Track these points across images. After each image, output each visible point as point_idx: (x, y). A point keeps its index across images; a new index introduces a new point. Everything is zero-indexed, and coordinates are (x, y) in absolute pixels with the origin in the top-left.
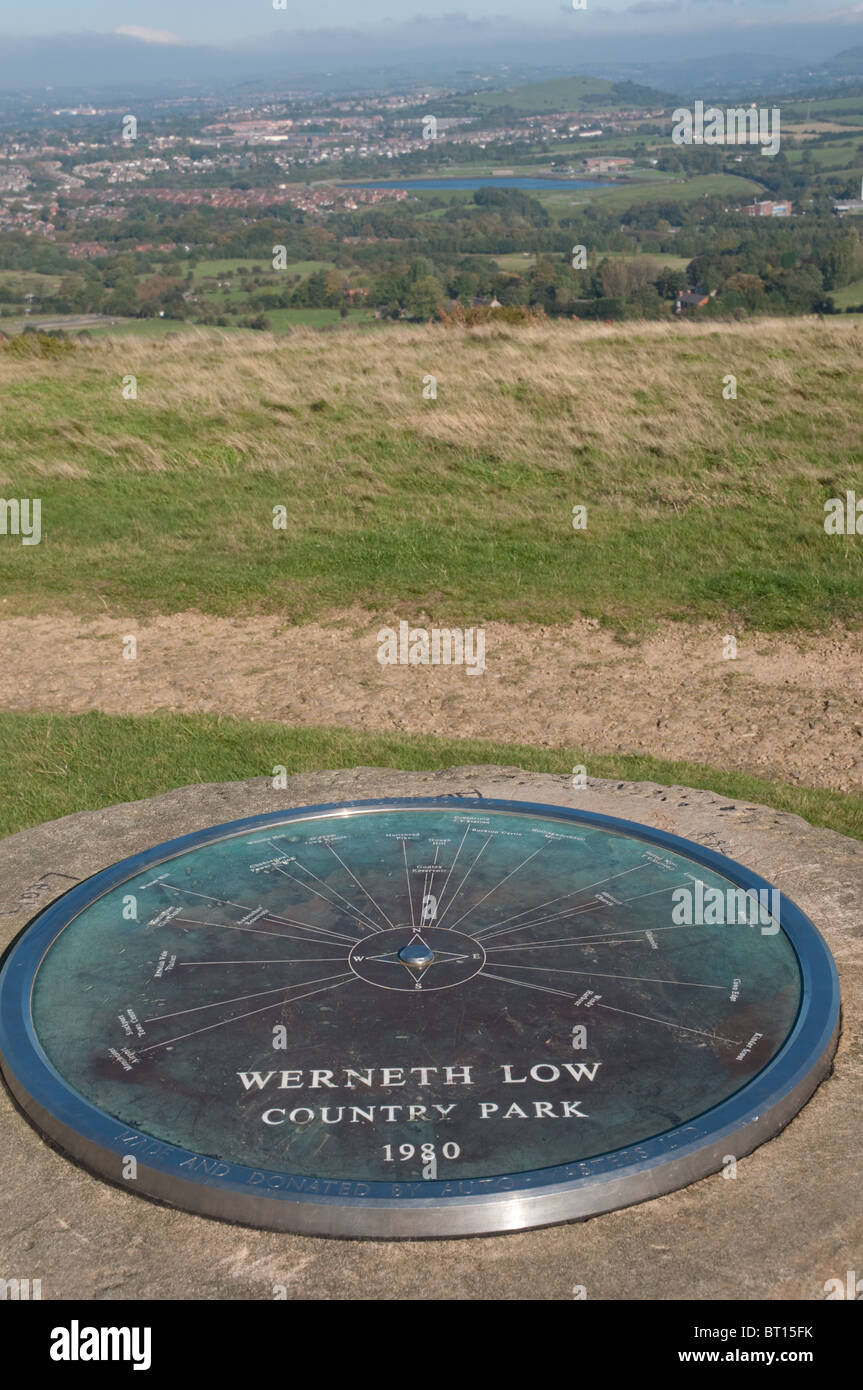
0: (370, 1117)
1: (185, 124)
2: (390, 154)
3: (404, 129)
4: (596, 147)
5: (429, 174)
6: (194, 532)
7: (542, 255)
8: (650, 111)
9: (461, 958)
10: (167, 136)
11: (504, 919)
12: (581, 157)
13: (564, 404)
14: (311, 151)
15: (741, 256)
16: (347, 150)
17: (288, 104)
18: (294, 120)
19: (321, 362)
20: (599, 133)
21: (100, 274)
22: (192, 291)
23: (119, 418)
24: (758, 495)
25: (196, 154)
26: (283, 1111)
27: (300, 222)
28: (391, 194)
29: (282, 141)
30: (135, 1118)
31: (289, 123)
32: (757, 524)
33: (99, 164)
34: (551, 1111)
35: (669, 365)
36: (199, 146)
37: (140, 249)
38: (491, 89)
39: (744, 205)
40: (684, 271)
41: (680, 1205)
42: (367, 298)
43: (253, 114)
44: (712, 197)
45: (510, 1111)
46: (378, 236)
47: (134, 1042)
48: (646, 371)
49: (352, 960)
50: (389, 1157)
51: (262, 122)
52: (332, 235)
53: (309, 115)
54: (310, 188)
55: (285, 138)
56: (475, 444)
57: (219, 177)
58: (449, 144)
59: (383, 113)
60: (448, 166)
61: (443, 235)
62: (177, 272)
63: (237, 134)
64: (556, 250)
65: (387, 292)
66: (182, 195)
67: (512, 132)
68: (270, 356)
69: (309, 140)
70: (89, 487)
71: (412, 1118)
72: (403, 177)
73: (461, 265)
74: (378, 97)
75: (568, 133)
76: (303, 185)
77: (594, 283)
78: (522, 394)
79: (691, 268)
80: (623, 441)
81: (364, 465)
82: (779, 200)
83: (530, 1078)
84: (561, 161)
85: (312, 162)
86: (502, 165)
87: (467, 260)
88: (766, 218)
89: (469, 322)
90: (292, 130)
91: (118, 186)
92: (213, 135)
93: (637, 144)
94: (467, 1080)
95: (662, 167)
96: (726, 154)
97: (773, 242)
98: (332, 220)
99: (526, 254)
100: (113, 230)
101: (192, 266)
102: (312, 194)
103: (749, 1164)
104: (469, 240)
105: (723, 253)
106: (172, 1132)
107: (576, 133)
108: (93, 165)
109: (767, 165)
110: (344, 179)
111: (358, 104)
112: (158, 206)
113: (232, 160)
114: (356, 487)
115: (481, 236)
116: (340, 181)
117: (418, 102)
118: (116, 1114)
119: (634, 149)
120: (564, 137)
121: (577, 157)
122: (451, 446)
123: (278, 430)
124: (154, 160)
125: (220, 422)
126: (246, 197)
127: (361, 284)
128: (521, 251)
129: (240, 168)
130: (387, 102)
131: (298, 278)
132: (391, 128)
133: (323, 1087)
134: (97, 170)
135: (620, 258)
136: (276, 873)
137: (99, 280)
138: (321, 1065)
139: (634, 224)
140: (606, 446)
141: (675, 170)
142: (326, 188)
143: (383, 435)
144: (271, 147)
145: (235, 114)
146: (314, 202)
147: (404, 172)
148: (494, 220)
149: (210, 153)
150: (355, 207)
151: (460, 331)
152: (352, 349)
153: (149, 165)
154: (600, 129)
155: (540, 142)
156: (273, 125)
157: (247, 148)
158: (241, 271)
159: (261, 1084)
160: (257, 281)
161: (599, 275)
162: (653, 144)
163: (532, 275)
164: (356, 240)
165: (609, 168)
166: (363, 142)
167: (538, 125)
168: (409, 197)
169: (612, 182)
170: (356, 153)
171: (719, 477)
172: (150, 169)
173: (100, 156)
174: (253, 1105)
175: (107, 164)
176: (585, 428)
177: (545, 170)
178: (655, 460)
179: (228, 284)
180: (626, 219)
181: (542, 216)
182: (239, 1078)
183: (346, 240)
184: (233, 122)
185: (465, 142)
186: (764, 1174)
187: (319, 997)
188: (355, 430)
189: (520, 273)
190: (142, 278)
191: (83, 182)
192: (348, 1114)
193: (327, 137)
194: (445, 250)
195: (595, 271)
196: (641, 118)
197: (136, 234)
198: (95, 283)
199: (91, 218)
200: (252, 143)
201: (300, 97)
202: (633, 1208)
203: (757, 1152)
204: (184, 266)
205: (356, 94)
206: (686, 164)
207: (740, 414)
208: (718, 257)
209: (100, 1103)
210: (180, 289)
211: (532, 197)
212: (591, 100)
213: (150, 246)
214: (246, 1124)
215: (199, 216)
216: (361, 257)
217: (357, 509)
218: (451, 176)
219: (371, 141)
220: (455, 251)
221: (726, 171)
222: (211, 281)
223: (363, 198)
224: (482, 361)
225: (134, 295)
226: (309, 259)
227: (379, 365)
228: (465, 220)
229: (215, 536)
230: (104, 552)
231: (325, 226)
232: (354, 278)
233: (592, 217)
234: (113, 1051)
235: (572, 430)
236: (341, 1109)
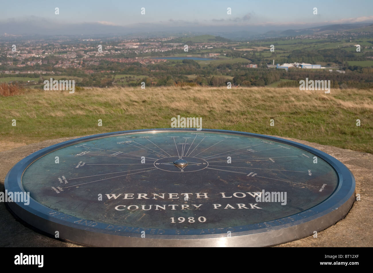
0: (164, 208)
1: (114, 43)
2: (162, 51)
3: (166, 46)
4: (211, 51)
5: (172, 56)
6: (112, 126)
7: (198, 75)
8: (224, 43)
9: (198, 164)
10: (110, 46)
11: (214, 155)
12: (208, 53)
13: (206, 101)
14: (144, 50)
15: (245, 77)
16: (152, 50)
17: (139, 39)
18: (140, 43)
19: (145, 93)
20: (212, 48)
21: (92, 78)
22: (114, 82)
23: (94, 103)
24: (255, 120)
25: (116, 50)
26: (125, 206)
27: (141, 66)
28: (163, 60)
29: (137, 48)
30: (57, 208)
31: (139, 43)
32: (256, 126)
33: (93, 52)
34: (245, 206)
35: (231, 94)
36: (117, 48)
37: (102, 72)
38: (187, 37)
39: (246, 65)
40: (232, 79)
41: (311, 242)
42: (156, 84)
43: (130, 41)
44: (239, 63)
45: (227, 206)
46: (159, 70)
47: (63, 185)
48: (225, 95)
49: (155, 164)
50: (173, 221)
51: (132, 43)
52: (148, 70)
53: (143, 42)
54: (143, 58)
55: (138, 47)
56: (184, 110)
57: (121, 55)
58: (177, 49)
59: (161, 42)
60: (176, 54)
61: (175, 70)
62: (111, 77)
63: (126, 46)
64: (202, 74)
65: (161, 83)
66: (113, 59)
67: (191, 47)
68: (132, 92)
69: (144, 47)
70: (85, 117)
71: (183, 209)
72: (165, 57)
73: (179, 77)
74: (160, 38)
75: (205, 47)
76: (141, 58)
77: (211, 82)
78: (195, 100)
79: (234, 79)
80: (221, 109)
81: (155, 113)
82: (254, 64)
83: (233, 197)
84: (203, 54)
85: (144, 52)
86: (189, 54)
87: (181, 76)
88: (251, 68)
89: (181, 86)
90: (139, 45)
91: (97, 57)
92: (120, 46)
93: (221, 50)
94: (206, 197)
95: (227, 56)
96: (242, 53)
97: (253, 74)
98: (148, 66)
99: (195, 75)
100: (96, 67)
101: (114, 76)
102: (144, 60)
103: (336, 227)
104: (181, 71)
105: (241, 76)
106: (73, 212)
107: (207, 47)
108: (92, 52)
109: (251, 56)
110: (151, 56)
111: (155, 40)
112: (107, 62)
113: (125, 52)
114: (154, 118)
115: (184, 70)
116: (150, 57)
117: (169, 40)
118: (49, 206)
119: (220, 51)
120: (204, 48)
121: (207, 53)
122: (177, 110)
123: (134, 106)
124: (106, 51)
125: (120, 104)
126: (128, 60)
127: (155, 81)
128: (193, 74)
129: (127, 53)
130: (162, 39)
131: (140, 79)
132: (163, 45)
133: (143, 199)
134: (92, 53)
135: (217, 76)
136: (127, 144)
137: (92, 79)
138: (142, 192)
139: (220, 68)
140: (217, 110)
141: (230, 56)
142: (146, 59)
143: (160, 107)
144: (134, 49)
145: (126, 41)
146: (144, 62)
147: (166, 55)
148: (187, 67)
149: (119, 50)
150: (154, 63)
151: (179, 87)
152: (152, 91)
153: (105, 52)
154: (212, 47)
155: (198, 49)
156: (135, 44)
157: (128, 49)
158: (126, 77)
159: (115, 198)
160: (130, 80)
161: (212, 80)
162: (225, 50)
163: (196, 80)
164: (154, 71)
165: (214, 56)
166: (156, 48)
167: (198, 45)
168: (167, 61)
169: (215, 59)
170: (155, 50)
171: (245, 117)
172: (105, 53)
173: (93, 50)
174: (111, 204)
175: (95, 52)
176: (211, 106)
177: (200, 56)
178: (228, 113)
179: (123, 80)
180: (218, 67)
181: (199, 66)
182: (106, 196)
183: (152, 71)
184: (125, 43)
185: (180, 49)
186: (345, 231)
187: (143, 173)
188: (153, 106)
189: (193, 79)
190: (102, 79)
191: (89, 56)
192: (154, 207)
193: (147, 47)
194: (175, 73)
195: (211, 79)
196: (222, 45)
197: (101, 68)
198: (91, 80)
199: (91, 65)
200: (130, 48)
201: (142, 38)
202: (289, 243)
203: (338, 223)
204: (113, 76)
205: (155, 37)
206: (232, 55)
207: (249, 104)
208: (240, 76)
209: (43, 203)
210: (111, 81)
211: (196, 62)
212: (210, 40)
213: (104, 71)
214: (108, 210)
215: (116, 64)
216: (155, 75)
217: (153, 123)
218: (177, 56)
219: (158, 48)
220: (178, 74)
221: (242, 57)
222: (119, 80)
223: (156, 61)
224: (185, 93)
225: (100, 82)
226: (142, 75)
227: (159, 94)
228: (180, 67)
229: (117, 127)
230: (88, 130)
231: (147, 67)
232: (153, 80)
233: (210, 67)
234: (53, 188)
235: (208, 107)
236: (151, 206)
